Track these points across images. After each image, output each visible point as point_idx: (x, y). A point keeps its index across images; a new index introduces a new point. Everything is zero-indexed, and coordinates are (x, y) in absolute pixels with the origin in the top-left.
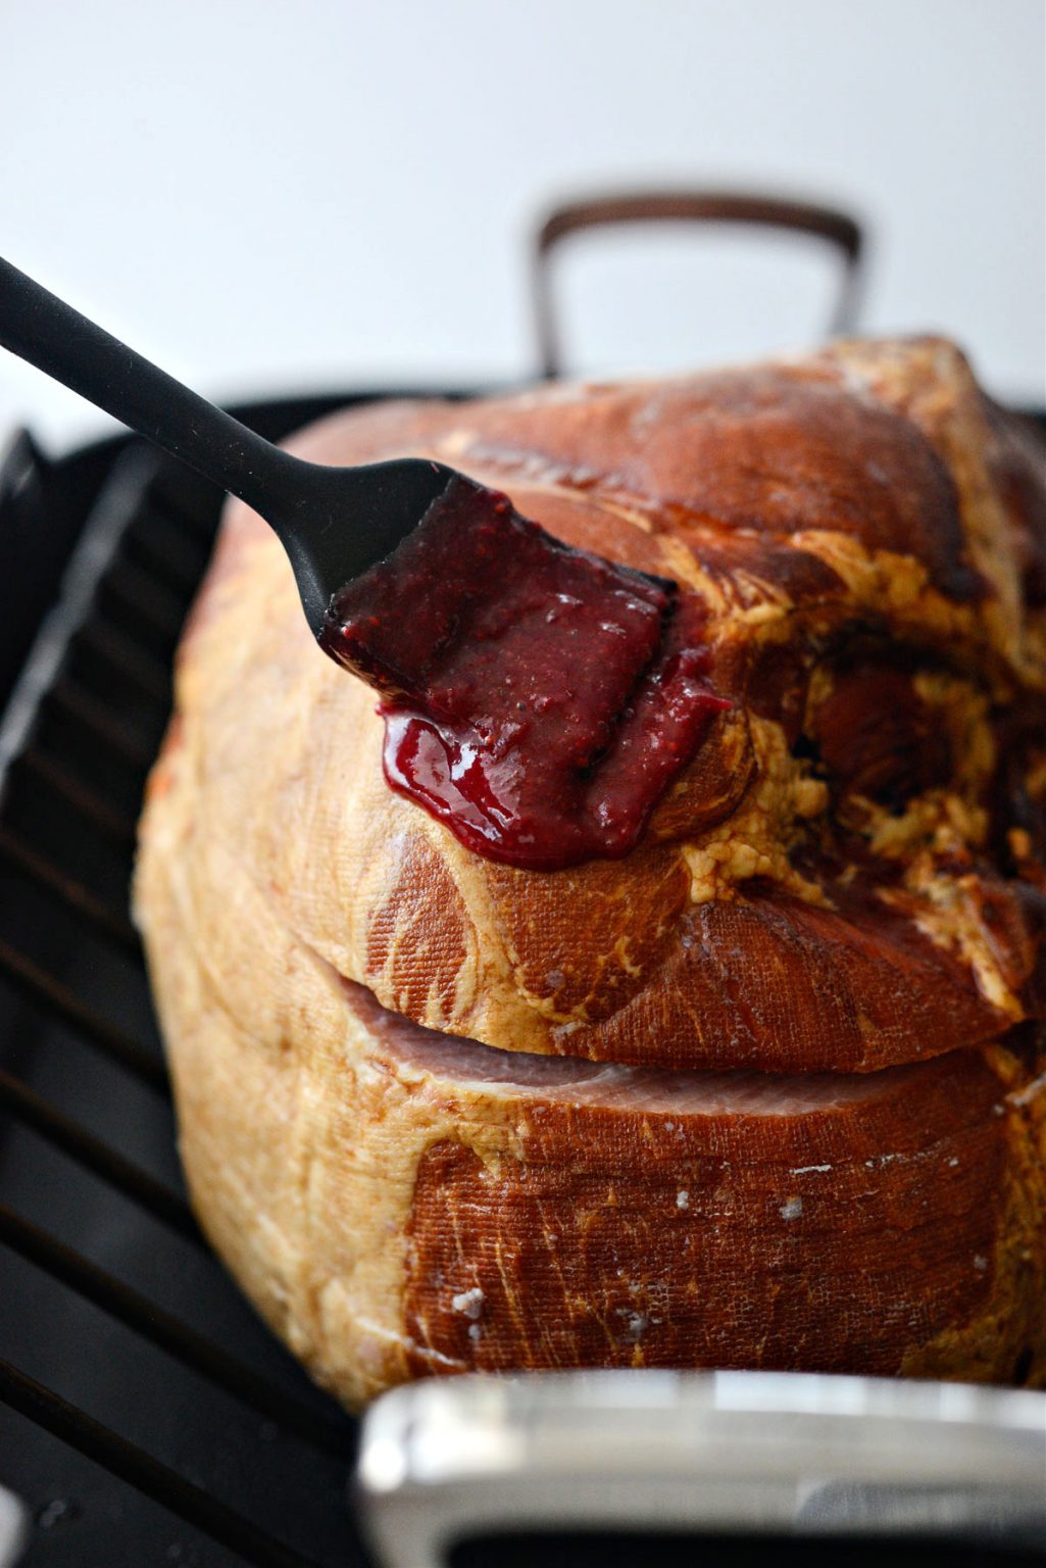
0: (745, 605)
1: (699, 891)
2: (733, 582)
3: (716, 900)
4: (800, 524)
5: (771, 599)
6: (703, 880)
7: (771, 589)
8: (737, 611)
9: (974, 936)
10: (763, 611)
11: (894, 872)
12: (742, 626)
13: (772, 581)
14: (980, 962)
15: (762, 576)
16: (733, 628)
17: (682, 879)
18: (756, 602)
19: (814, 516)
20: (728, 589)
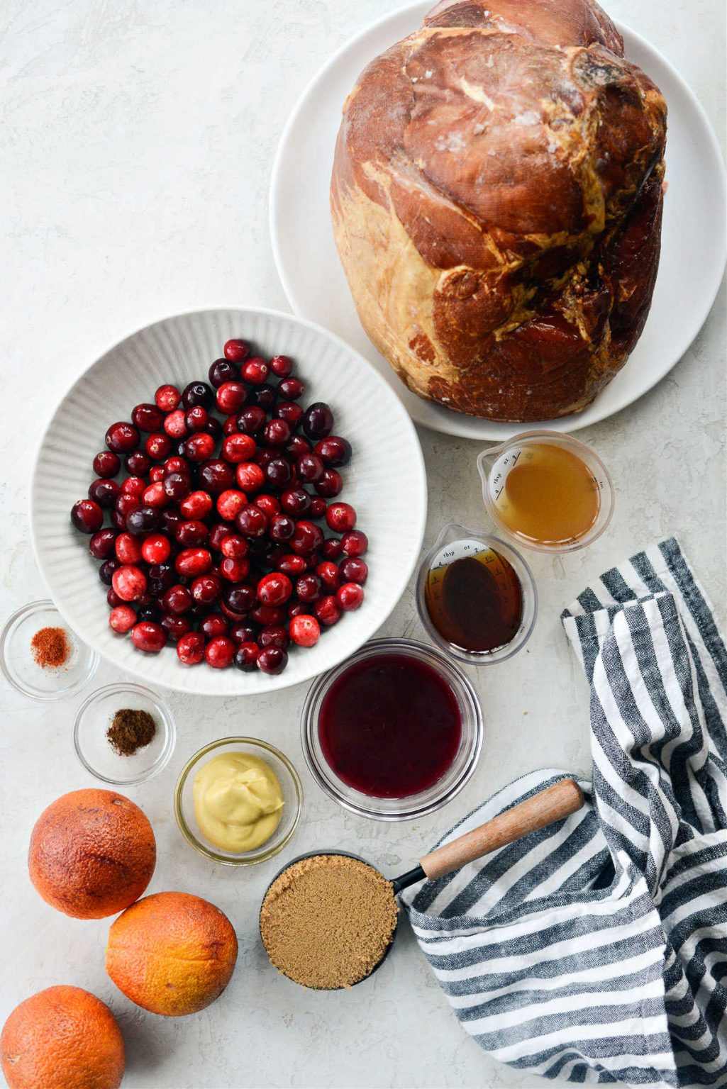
0: (510, 262)
1: (498, 339)
2: (507, 254)
3: (504, 341)
4: (528, 232)
5: (518, 259)
6: (499, 337)
7: (518, 256)
8: (507, 264)
9: (580, 317)
10: (515, 264)
11: (559, 294)
12: (509, 269)
13: (518, 253)
14: (581, 327)
15: (515, 252)
16: (506, 270)
17: (494, 337)
18: (513, 260)
19: (532, 230)
20: (505, 257)
